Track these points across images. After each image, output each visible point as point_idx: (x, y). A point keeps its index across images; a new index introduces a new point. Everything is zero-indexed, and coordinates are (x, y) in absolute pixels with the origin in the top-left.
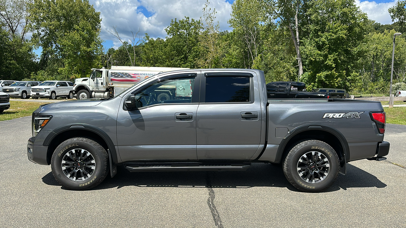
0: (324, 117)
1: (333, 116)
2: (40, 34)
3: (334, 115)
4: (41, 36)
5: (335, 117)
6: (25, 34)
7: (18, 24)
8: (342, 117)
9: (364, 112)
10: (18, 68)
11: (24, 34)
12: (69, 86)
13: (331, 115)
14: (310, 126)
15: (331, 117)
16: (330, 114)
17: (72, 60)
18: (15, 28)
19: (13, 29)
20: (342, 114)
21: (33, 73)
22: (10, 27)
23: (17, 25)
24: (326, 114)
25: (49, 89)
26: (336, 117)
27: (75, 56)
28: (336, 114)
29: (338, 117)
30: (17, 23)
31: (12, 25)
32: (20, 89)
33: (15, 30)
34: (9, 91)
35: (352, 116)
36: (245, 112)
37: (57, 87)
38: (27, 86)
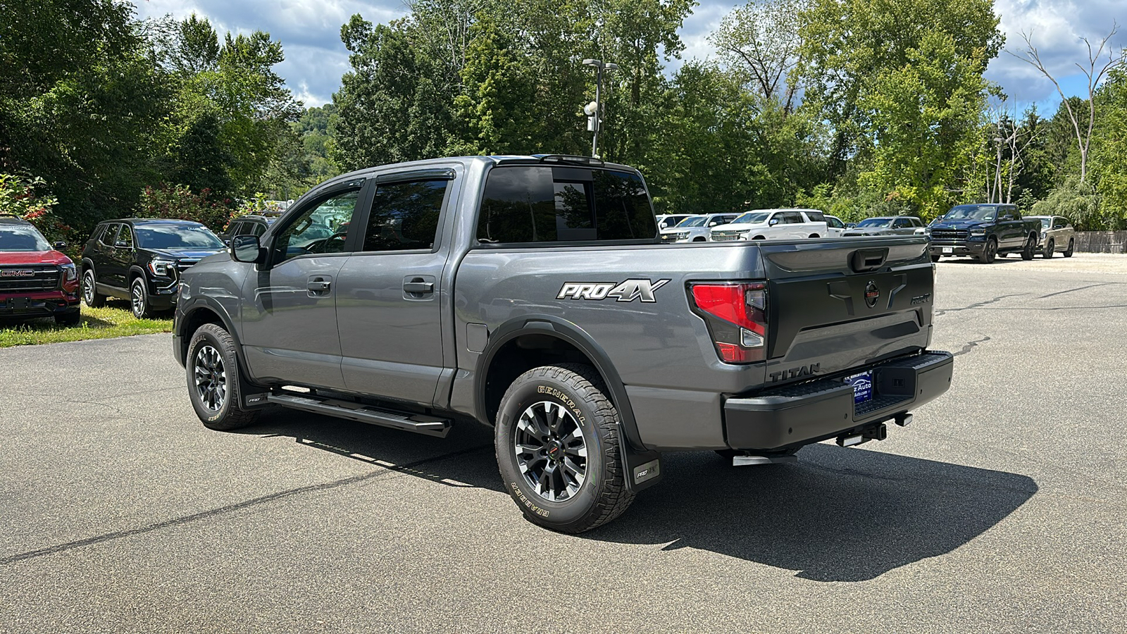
0: (562, 295)
1: (583, 292)
2: (825, 87)
3: (586, 289)
4: (825, 92)
5: (587, 295)
6: (793, 95)
7: (781, 70)
8: (606, 297)
9: (670, 280)
10: (770, 183)
11: (792, 93)
12: (808, 222)
13: (578, 290)
14: (528, 323)
15: (577, 295)
16: (576, 286)
17: (896, 147)
18: (774, 81)
19: (767, 84)
20: (607, 287)
21: (802, 192)
22: (761, 80)
23: (777, 74)
24: (567, 286)
25: (748, 230)
26: (590, 294)
27: (905, 136)
28: (592, 286)
29: (594, 296)
30: (779, 69)
31: (767, 77)
32: (689, 233)
33: (772, 88)
34: (666, 239)
35: (631, 295)
36: (413, 277)
37: (771, 225)
38: (709, 226)
